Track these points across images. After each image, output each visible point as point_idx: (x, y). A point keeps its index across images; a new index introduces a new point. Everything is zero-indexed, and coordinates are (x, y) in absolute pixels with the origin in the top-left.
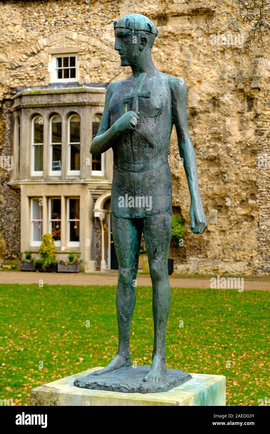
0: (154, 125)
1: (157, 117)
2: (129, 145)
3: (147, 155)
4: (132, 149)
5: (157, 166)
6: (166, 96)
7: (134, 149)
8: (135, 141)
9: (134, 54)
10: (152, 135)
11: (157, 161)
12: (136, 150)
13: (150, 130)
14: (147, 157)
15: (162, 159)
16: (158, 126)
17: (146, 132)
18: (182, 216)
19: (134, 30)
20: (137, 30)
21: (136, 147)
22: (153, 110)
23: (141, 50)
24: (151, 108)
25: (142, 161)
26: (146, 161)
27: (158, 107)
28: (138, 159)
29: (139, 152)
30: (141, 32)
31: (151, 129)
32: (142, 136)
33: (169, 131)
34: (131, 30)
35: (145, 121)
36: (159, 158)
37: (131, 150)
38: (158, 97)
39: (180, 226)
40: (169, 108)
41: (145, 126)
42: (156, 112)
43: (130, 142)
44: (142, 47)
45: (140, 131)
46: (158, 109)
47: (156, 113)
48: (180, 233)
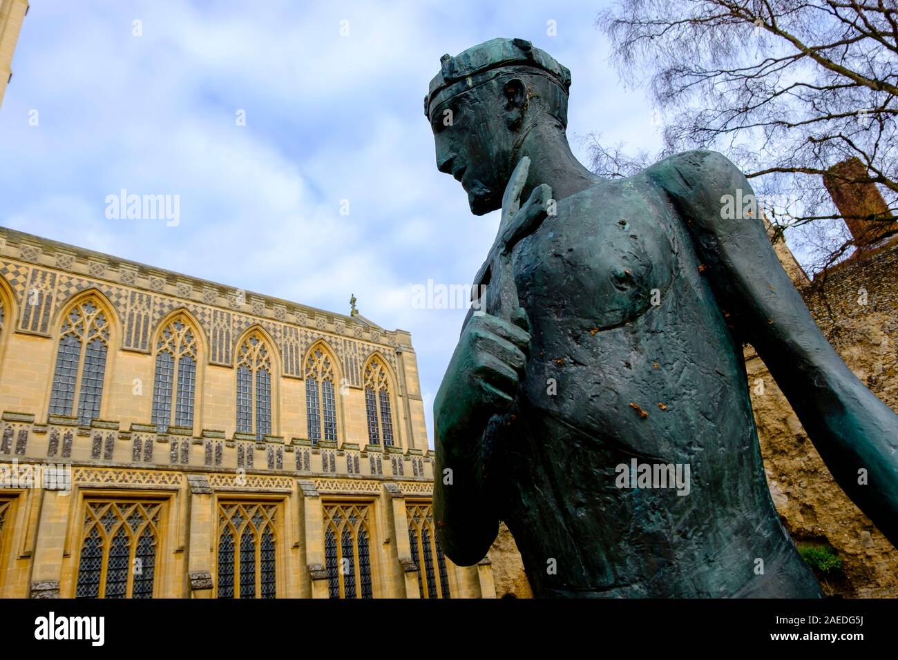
0: (634, 357)
1: (641, 321)
2: (546, 493)
3: (648, 528)
4: (565, 513)
5: (730, 576)
6: (652, 223)
7: (570, 507)
8: (562, 465)
9: (495, 149)
10: (637, 411)
11: (718, 545)
12: (581, 514)
13: (621, 389)
14: (655, 537)
15: (744, 530)
16: (660, 359)
17: (600, 405)
18: (832, 546)
19: (472, 75)
20: (483, 71)
21: (580, 496)
22: (603, 288)
23: (515, 126)
24: (591, 284)
25: (632, 569)
26: (654, 559)
27: (621, 269)
28: (611, 559)
29: (597, 517)
30: (494, 72)
31: (622, 386)
32: (588, 429)
33: (730, 373)
34: (463, 79)
35: (584, 355)
36: (725, 527)
37: (560, 519)
38: (610, 231)
39: (833, 557)
40: (689, 270)
41: (589, 374)
42: (624, 295)
43: (544, 478)
44: (514, 114)
45: (569, 407)
46: (626, 279)
47: (626, 301)
48: (837, 564)
